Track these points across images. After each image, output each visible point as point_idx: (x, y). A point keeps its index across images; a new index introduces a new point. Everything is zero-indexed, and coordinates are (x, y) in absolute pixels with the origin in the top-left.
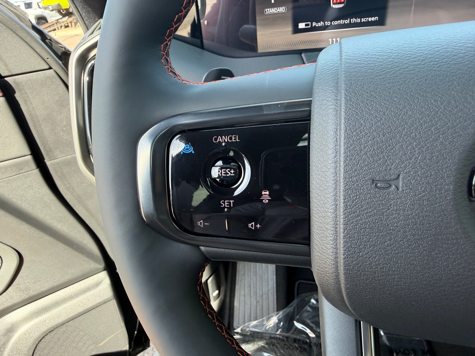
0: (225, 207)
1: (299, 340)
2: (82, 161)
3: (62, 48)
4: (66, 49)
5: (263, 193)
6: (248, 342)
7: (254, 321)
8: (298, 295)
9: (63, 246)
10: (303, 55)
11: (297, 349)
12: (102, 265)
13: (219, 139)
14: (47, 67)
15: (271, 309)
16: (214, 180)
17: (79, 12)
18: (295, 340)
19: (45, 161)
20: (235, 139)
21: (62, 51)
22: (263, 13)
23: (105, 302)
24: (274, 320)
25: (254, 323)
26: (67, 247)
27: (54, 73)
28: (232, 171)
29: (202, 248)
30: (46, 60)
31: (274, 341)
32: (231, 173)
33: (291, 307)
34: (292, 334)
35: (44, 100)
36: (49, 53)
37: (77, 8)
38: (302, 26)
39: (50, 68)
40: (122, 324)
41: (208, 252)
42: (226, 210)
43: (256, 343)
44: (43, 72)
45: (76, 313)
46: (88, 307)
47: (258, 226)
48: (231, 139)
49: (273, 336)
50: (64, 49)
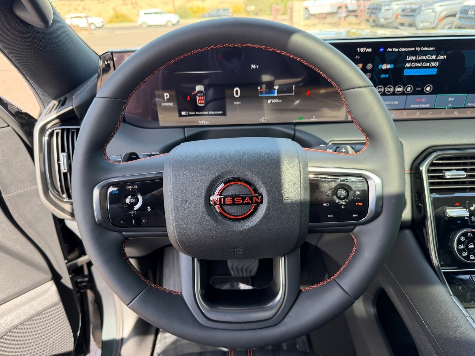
0: (132, 214)
2: (43, 194)
3: (15, 109)
4: (19, 109)
5: (148, 208)
9: (18, 261)
10: (186, 129)
12: (50, 276)
13: (129, 187)
14: (7, 125)
16: (127, 204)
17: (41, 99)
19: (2, 195)
20: (136, 187)
21: (15, 111)
22: (160, 105)
23: (53, 305)
26: (20, 263)
27: (12, 129)
28: (135, 200)
29: (124, 233)
30: (6, 120)
32: (134, 201)
35: (3, 149)
36: (8, 115)
37: (37, 93)
38: (183, 113)
39: (9, 126)
40: (68, 323)
41: (126, 235)
42: (133, 215)
44: (3, 129)
45: (28, 316)
46: (39, 310)
47: (147, 221)
48: (134, 187)
50: (17, 110)
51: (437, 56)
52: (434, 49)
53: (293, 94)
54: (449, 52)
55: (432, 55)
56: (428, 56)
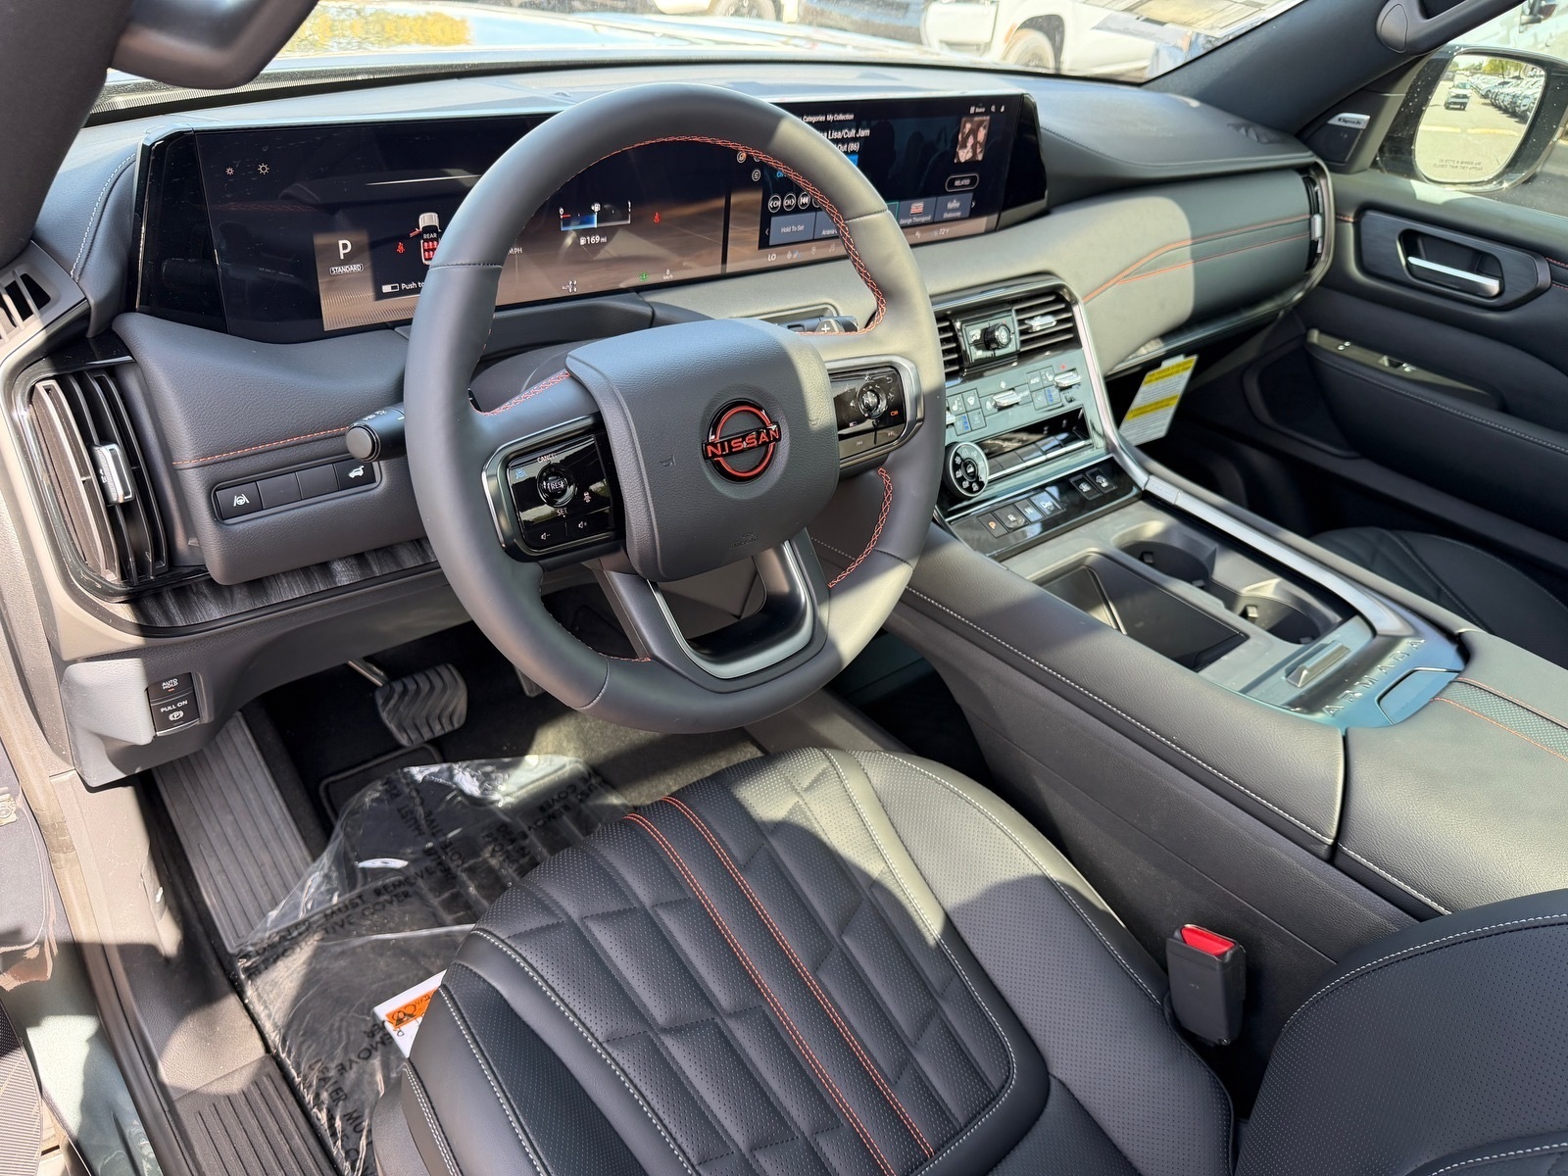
1: (385, 887)
6: (286, 954)
7: (272, 909)
8: (337, 815)
11: (391, 902)
15: (299, 864)
18: (378, 892)
22: (328, 273)
24: (314, 880)
25: (273, 914)
31: (337, 918)
33: (337, 836)
34: (365, 883)
38: (387, 289)
43: (303, 944)
49: (329, 912)
51: (857, 132)
52: (851, 117)
53: (629, 222)
54: (874, 123)
55: (850, 130)
56: (844, 132)
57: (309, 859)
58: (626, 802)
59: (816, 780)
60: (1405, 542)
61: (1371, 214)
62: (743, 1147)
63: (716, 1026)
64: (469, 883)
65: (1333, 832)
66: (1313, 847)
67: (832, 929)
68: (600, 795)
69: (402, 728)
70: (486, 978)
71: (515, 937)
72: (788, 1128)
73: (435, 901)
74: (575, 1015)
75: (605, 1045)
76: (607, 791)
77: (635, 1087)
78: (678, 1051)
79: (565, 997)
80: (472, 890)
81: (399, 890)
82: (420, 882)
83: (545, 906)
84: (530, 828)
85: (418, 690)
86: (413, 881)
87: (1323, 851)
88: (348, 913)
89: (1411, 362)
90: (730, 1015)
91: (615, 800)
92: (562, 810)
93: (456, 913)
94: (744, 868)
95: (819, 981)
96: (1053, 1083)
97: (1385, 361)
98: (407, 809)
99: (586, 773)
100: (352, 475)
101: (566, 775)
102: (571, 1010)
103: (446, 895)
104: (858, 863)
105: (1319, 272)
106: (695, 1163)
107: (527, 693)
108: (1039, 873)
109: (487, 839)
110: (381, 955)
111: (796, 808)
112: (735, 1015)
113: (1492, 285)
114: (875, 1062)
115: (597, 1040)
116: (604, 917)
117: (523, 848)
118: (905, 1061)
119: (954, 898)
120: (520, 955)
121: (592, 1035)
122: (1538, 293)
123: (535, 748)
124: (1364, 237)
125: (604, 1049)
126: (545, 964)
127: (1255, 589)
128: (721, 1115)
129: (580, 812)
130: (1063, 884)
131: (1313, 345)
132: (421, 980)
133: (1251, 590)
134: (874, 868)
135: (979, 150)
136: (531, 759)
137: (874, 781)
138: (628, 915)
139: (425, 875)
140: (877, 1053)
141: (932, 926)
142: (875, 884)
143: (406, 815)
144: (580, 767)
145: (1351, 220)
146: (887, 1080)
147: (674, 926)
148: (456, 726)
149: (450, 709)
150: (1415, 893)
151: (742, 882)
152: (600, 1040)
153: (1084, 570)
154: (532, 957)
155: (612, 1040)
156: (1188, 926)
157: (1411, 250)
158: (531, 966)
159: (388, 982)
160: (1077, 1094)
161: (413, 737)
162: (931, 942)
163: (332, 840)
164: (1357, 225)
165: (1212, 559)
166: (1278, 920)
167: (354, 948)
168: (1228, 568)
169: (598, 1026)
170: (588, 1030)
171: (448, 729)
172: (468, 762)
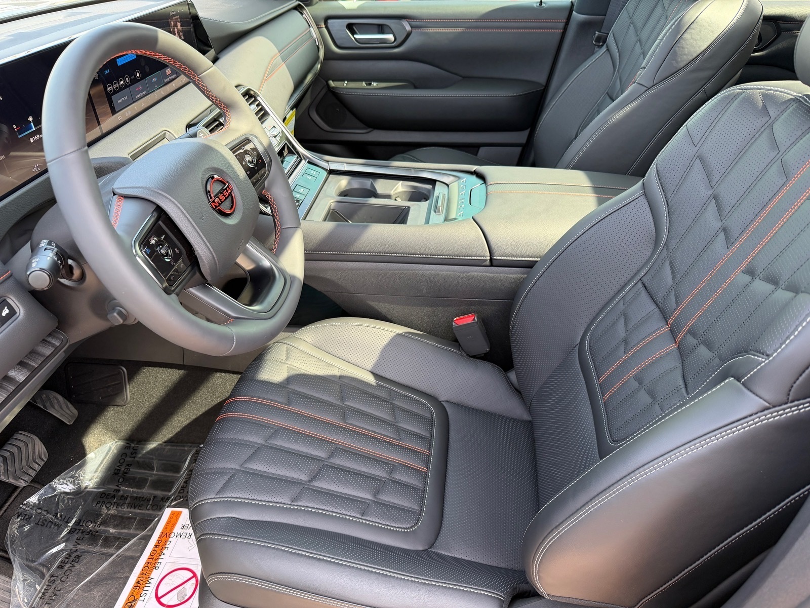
1: (63, 562)
11: (73, 566)
15: (4, 586)
24: (19, 587)
31: (48, 594)
49: (40, 595)
57: (7, 579)
58: (158, 443)
59: (287, 354)
60: (410, 155)
61: (330, 21)
62: (371, 498)
63: (327, 465)
64: (108, 529)
65: (488, 254)
66: (484, 264)
67: (339, 403)
68: (142, 449)
69: (17, 478)
70: (221, 516)
71: (219, 493)
72: (380, 480)
73: (97, 549)
74: (271, 502)
75: (292, 504)
76: (145, 444)
77: (317, 509)
78: (320, 484)
79: (261, 499)
80: (112, 531)
81: (72, 557)
82: (79, 547)
83: (221, 472)
84: (117, 486)
85: (12, 454)
86: (75, 549)
87: (488, 263)
88: (53, 587)
89: (375, 81)
90: (329, 458)
91: (152, 445)
92: (127, 467)
93: (114, 546)
94: (289, 404)
95: (349, 424)
96: (444, 403)
97: (364, 84)
98: (41, 520)
99: (125, 444)
100: (4, 314)
101: (115, 451)
102: (268, 502)
103: (100, 542)
104: (329, 374)
105: (322, 54)
106: (360, 517)
107: (68, 424)
108: (395, 334)
109: (98, 505)
110: (91, 590)
111: (289, 369)
112: (330, 457)
113: (390, 37)
114: (388, 437)
115: (288, 504)
116: (250, 459)
117: (122, 496)
118: (398, 430)
119: (370, 365)
120: (228, 497)
121: (284, 504)
122: (408, 35)
123: (88, 450)
124: (332, 32)
125: (293, 505)
126: (242, 492)
127: (395, 190)
128: (355, 494)
129: (138, 462)
130: (405, 333)
131: (333, 88)
132: (125, 584)
133: (394, 191)
134: (336, 372)
135: (181, 34)
136: (90, 456)
137: (308, 340)
138: (257, 452)
139: (79, 542)
140: (387, 433)
141: (371, 379)
142: (341, 377)
143: (42, 523)
144: (120, 443)
145: (324, 26)
146: (397, 440)
147: (279, 442)
148: (45, 460)
149: (37, 453)
150: (523, 259)
151: (292, 409)
152: (289, 503)
153: (332, 212)
154: (234, 494)
155: (294, 500)
156: (455, 319)
157: (353, 33)
158: (236, 498)
159: (107, 598)
160: (454, 401)
161: (26, 479)
162: (375, 384)
163: (13, 563)
164: (327, 27)
165: (372, 185)
166: (482, 298)
167: (73, 599)
168: (381, 186)
169: (284, 499)
170: (281, 503)
171: (42, 463)
172: (58, 478)
